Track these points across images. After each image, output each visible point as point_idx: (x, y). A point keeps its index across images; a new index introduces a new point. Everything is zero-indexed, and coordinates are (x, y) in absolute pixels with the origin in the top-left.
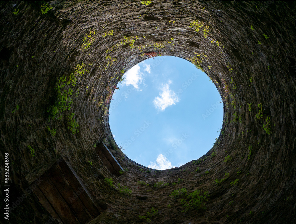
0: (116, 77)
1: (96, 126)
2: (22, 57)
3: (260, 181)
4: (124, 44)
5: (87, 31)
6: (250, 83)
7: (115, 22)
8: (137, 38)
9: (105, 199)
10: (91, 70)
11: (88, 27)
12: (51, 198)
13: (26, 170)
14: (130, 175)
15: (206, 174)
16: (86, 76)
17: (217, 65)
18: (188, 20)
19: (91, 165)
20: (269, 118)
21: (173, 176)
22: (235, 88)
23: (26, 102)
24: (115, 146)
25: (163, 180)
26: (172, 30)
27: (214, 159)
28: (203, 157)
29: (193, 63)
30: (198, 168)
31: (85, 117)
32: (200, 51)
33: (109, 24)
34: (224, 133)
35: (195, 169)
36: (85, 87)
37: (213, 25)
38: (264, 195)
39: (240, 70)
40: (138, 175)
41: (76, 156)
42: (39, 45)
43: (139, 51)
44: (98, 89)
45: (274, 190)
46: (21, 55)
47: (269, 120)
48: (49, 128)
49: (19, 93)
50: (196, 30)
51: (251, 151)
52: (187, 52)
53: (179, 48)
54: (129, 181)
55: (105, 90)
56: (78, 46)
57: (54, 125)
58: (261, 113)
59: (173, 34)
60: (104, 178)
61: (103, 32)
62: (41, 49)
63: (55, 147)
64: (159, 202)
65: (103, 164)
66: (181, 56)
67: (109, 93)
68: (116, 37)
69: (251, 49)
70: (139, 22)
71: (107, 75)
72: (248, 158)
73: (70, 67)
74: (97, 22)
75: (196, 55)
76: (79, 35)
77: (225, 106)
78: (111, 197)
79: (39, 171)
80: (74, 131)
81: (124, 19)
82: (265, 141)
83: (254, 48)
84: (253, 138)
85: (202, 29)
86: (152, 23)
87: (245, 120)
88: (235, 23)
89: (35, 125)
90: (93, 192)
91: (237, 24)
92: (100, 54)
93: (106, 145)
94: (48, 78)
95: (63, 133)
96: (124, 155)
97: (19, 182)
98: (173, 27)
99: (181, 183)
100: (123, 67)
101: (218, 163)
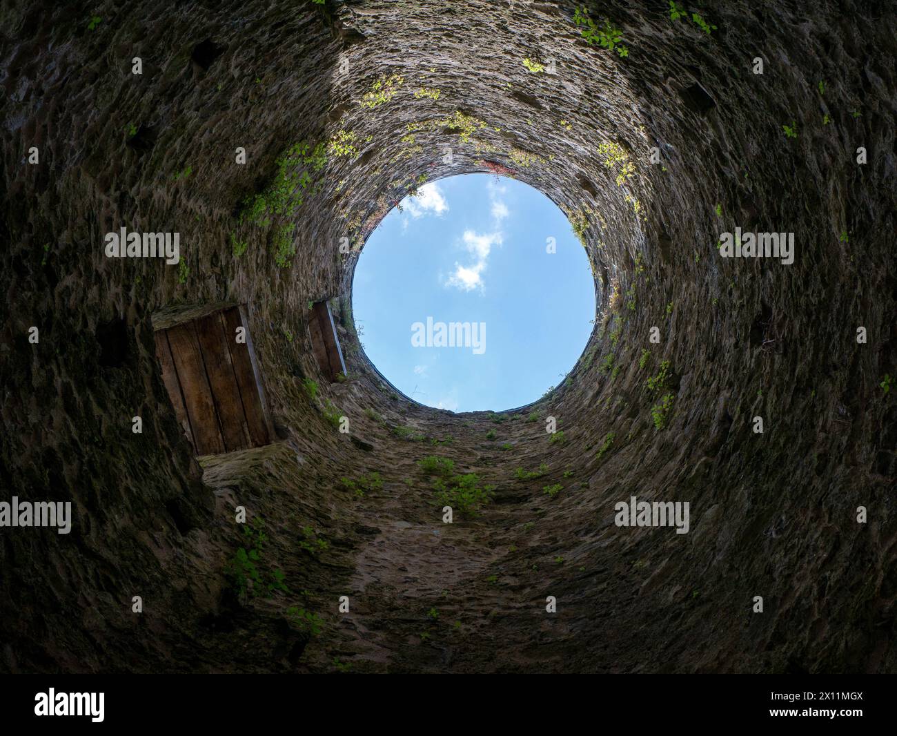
0: (406, 184)
1: (329, 267)
2: (236, 73)
3: (600, 508)
4: (452, 126)
5: (389, 72)
6: (665, 312)
7: (452, 77)
8: (482, 126)
9: (289, 419)
10: (363, 151)
11: (394, 63)
12: (186, 374)
13: (158, 305)
14: (355, 390)
15: (505, 450)
16: (348, 160)
17: (617, 248)
18: (599, 134)
19: (288, 342)
20: (672, 397)
21: (439, 427)
22: (633, 308)
23: (209, 167)
24: (347, 320)
25: (415, 426)
26: (559, 140)
27: (530, 427)
28: (512, 413)
29: (570, 221)
30: (494, 432)
31: (313, 239)
32: (596, 204)
33: (438, 74)
34: (572, 384)
35: (487, 431)
36: (338, 181)
37: (643, 168)
38: (598, 537)
39: (657, 279)
40: (372, 397)
41: (266, 313)
42: (281, 62)
43: (475, 152)
44: (363, 194)
45: (620, 537)
46: (236, 67)
47: (670, 400)
48: (234, 237)
49: (201, 144)
50: (608, 162)
51: (609, 442)
52: (568, 194)
53: (557, 181)
54: (350, 401)
55: (373, 201)
56: (357, 94)
57: (246, 234)
58: (660, 380)
59: (558, 149)
60: (303, 376)
61: (420, 86)
62: (281, 71)
63: (233, 278)
64: (391, 466)
65: (311, 348)
66: (553, 197)
67: (379, 209)
68: (441, 107)
69: (697, 250)
70: (501, 97)
71: (391, 173)
72: (597, 452)
73: (323, 130)
74: (417, 61)
75: (583, 209)
76: (368, 73)
77: (595, 332)
78: (304, 420)
79: (183, 314)
80: (281, 260)
81: (473, 77)
82: (645, 436)
83: (704, 250)
84: (624, 419)
85: (619, 165)
86: (526, 111)
87: (624, 378)
88: (690, 184)
89: (208, 219)
90: (272, 397)
91: (693, 189)
92: (395, 127)
93: (331, 310)
94: (272, 136)
95: (257, 256)
96: (360, 344)
97: (136, 322)
98: (563, 134)
99: (449, 446)
100: (429, 170)
101: (536, 438)
